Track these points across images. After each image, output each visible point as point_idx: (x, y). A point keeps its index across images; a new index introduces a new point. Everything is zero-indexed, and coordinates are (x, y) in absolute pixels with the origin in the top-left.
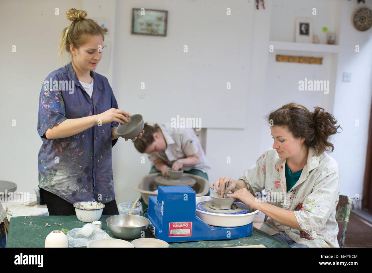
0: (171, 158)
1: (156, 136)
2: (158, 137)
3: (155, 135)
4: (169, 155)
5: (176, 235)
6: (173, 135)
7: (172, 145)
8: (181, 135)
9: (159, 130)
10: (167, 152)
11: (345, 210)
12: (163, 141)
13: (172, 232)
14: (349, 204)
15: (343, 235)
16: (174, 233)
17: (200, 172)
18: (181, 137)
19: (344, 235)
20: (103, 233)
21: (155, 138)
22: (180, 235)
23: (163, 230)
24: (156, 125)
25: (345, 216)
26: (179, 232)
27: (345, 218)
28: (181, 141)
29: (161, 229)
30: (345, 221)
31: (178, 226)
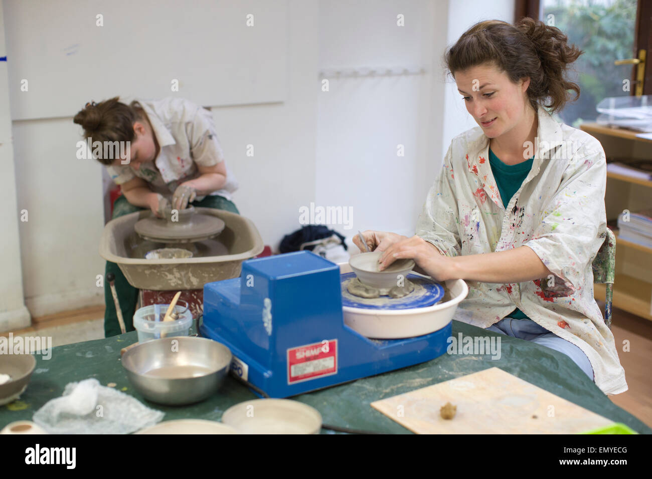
0: (168, 175)
1: (140, 129)
2: (143, 130)
3: (136, 125)
4: (163, 170)
5: (305, 377)
6: (172, 126)
7: (168, 148)
8: (187, 124)
9: (143, 117)
10: (161, 164)
11: (604, 260)
12: (150, 140)
13: (295, 371)
14: (611, 245)
15: (607, 312)
16: (299, 374)
17: (222, 201)
18: (189, 128)
19: (609, 311)
20: (123, 400)
21: (137, 132)
22: (313, 375)
23: (272, 369)
24: (135, 102)
25: (606, 272)
26: (310, 368)
27: (606, 275)
28: (188, 138)
29: (268, 368)
30: (608, 282)
31: (308, 354)
